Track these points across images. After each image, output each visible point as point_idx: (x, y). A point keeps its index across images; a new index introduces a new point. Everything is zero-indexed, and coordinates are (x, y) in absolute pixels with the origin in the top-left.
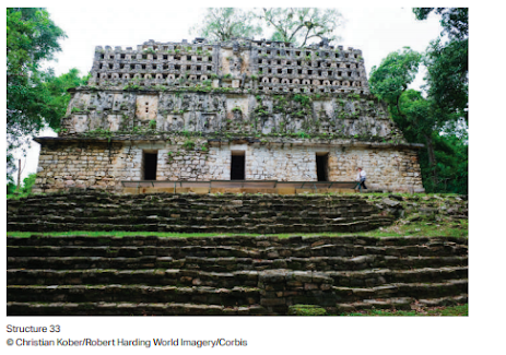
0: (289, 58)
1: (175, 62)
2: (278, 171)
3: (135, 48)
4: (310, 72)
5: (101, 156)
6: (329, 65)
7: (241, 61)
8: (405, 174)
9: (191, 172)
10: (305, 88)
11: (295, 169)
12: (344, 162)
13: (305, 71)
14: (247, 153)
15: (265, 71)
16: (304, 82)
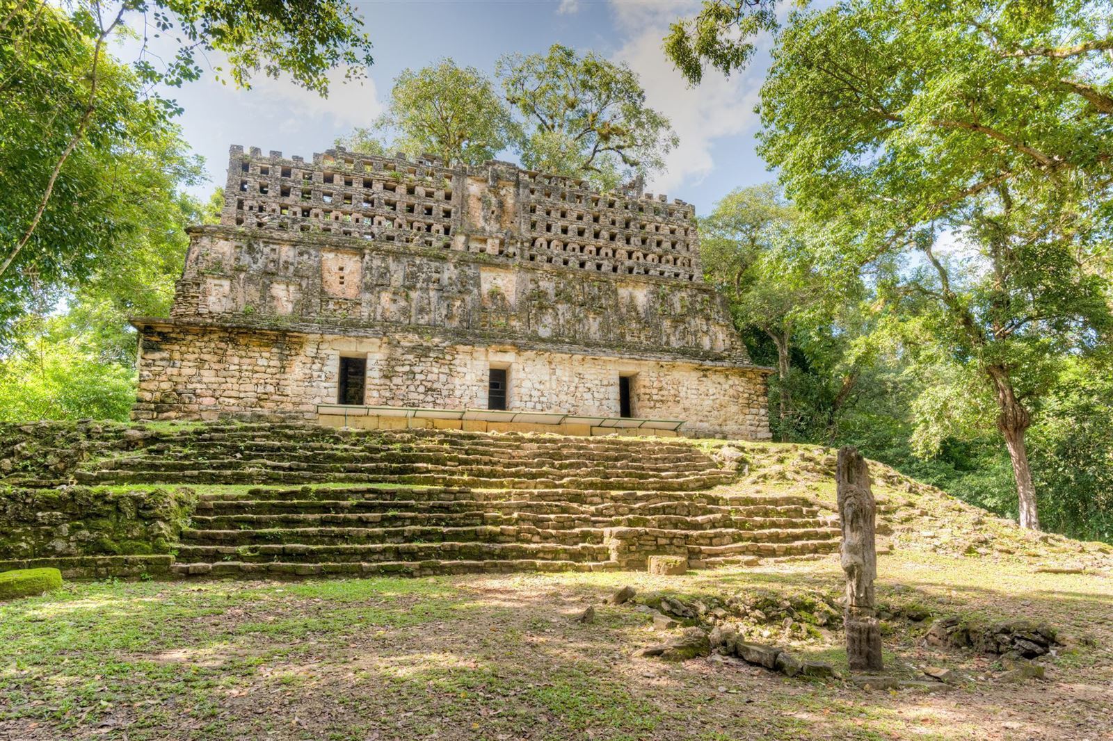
0: (581, 208)
1: (387, 195)
2: (563, 397)
3: (309, 160)
4: (613, 237)
5: (265, 359)
6: (643, 227)
7: (501, 205)
8: (747, 411)
9: (425, 393)
10: (605, 262)
11: (588, 396)
12: (661, 389)
13: (605, 234)
14: (514, 366)
15: (541, 226)
16: (603, 252)
